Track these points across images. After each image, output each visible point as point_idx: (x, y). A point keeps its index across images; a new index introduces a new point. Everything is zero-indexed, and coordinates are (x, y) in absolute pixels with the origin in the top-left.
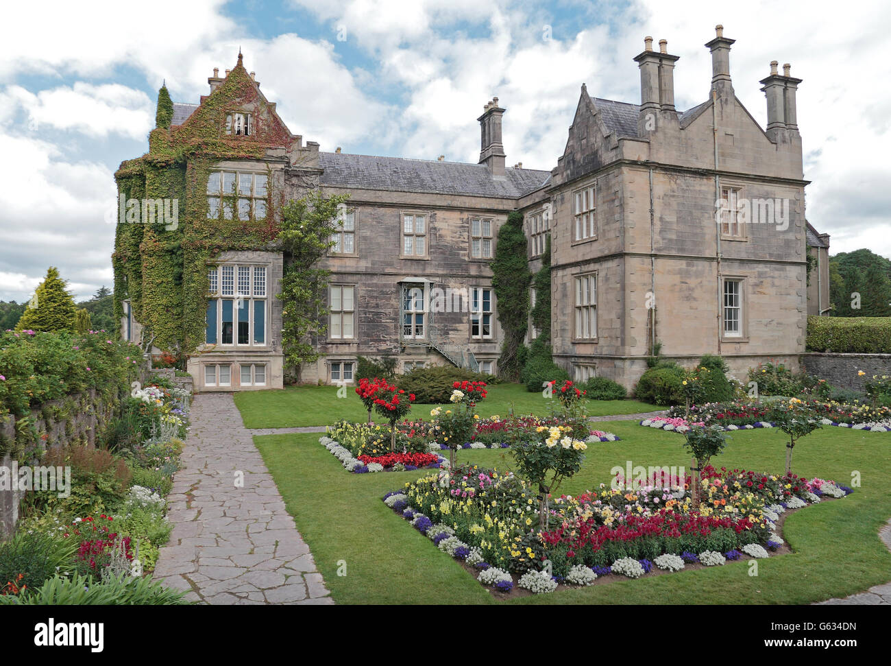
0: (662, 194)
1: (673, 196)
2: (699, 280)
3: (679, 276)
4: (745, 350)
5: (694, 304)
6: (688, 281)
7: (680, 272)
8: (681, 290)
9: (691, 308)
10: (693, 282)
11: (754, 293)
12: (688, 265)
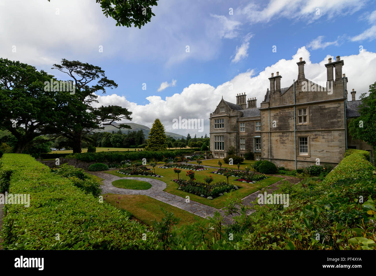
0: (273, 115)
1: (277, 115)
2: (287, 138)
3: (279, 137)
4: (308, 159)
5: (285, 145)
6: (283, 138)
7: (280, 136)
8: (280, 141)
9: (284, 146)
10: (284, 138)
11: (313, 141)
12: (282, 134)
